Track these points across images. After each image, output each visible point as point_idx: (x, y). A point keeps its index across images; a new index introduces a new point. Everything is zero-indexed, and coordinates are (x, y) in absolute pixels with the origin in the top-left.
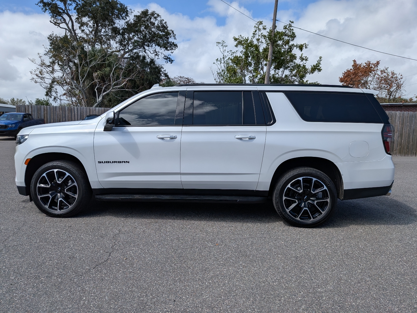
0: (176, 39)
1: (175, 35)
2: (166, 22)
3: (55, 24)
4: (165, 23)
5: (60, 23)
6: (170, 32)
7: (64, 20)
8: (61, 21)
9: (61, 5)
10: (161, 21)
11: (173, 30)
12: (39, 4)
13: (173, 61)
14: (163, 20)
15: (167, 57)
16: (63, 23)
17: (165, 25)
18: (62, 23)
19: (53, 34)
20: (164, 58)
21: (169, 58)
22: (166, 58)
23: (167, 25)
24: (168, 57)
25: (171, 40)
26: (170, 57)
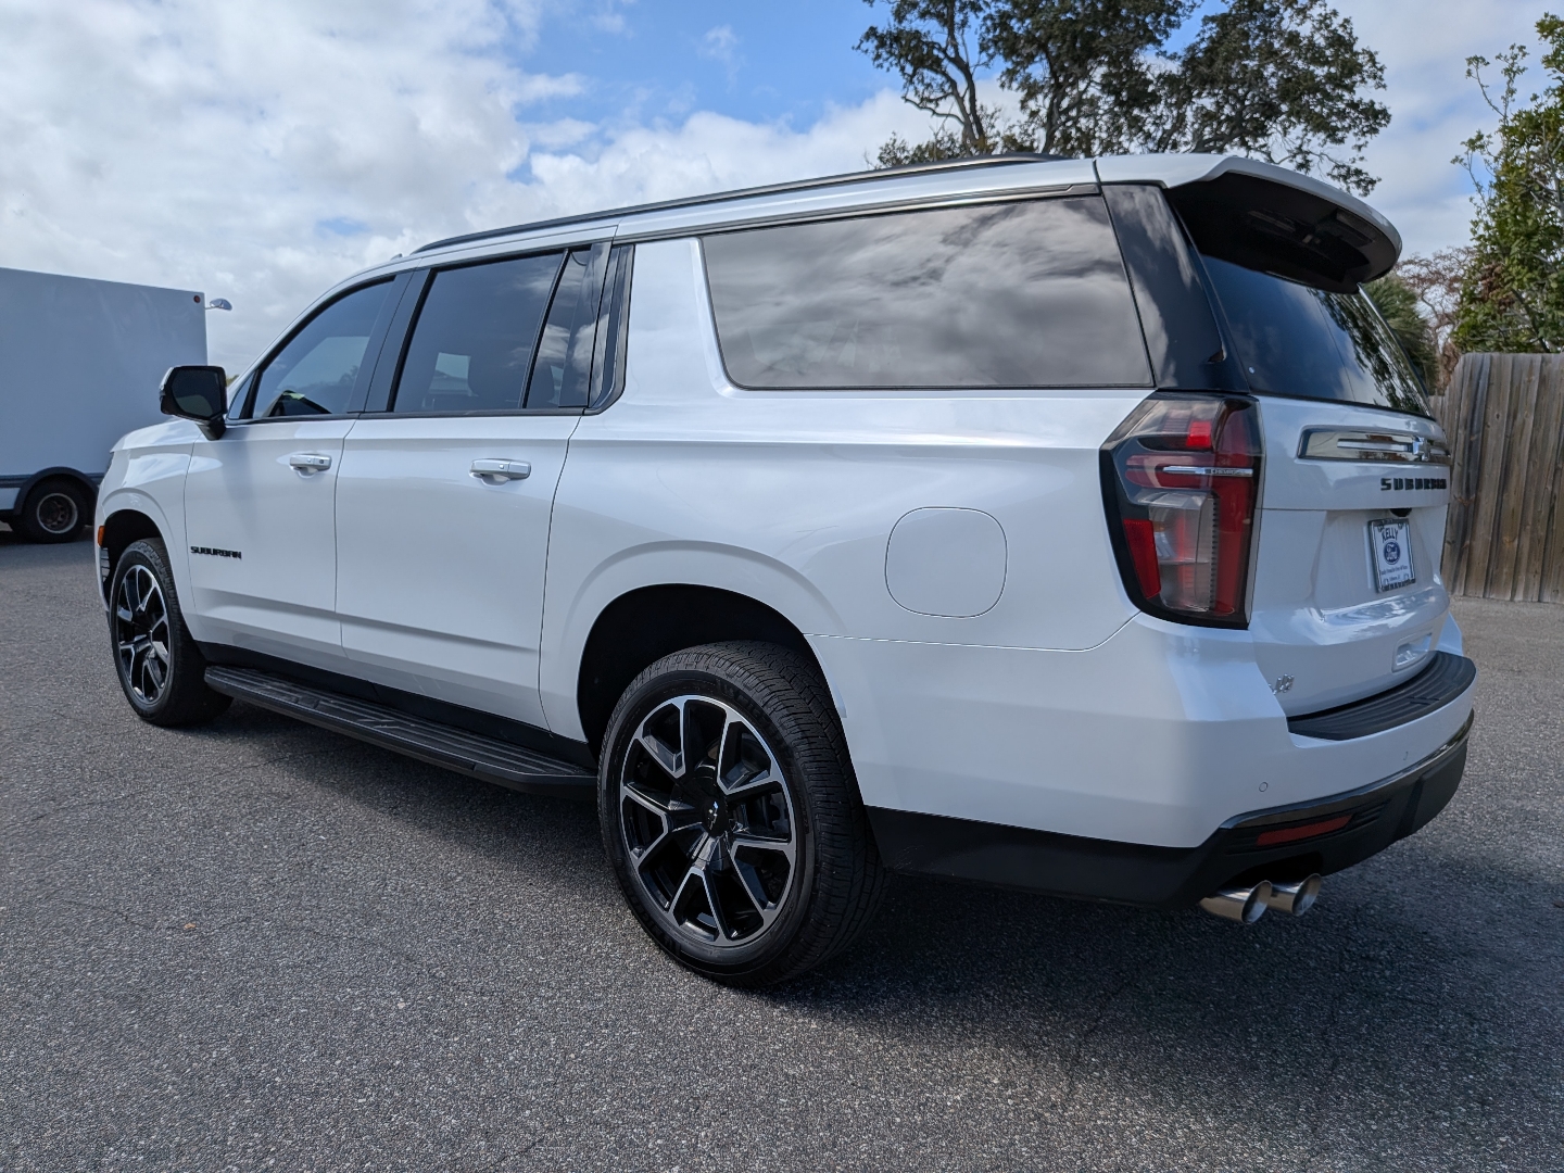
0: (1384, 86)
1: (1381, 69)
2: (1347, 21)
3: (924, 103)
4: (1342, 25)
5: (941, 98)
6: (1361, 59)
7: (953, 84)
8: (943, 91)
9: (934, 31)
10: (1324, 21)
11: (1373, 51)
12: (865, 46)
13: (1372, 182)
14: (1335, 13)
15: (1349, 169)
16: (948, 94)
17: (1343, 34)
18: (945, 97)
19: (895, 141)
20: (1333, 177)
21: (1358, 172)
22: (1343, 171)
23: (1350, 34)
24: (1353, 167)
25: (1365, 92)
26: (1359, 168)
